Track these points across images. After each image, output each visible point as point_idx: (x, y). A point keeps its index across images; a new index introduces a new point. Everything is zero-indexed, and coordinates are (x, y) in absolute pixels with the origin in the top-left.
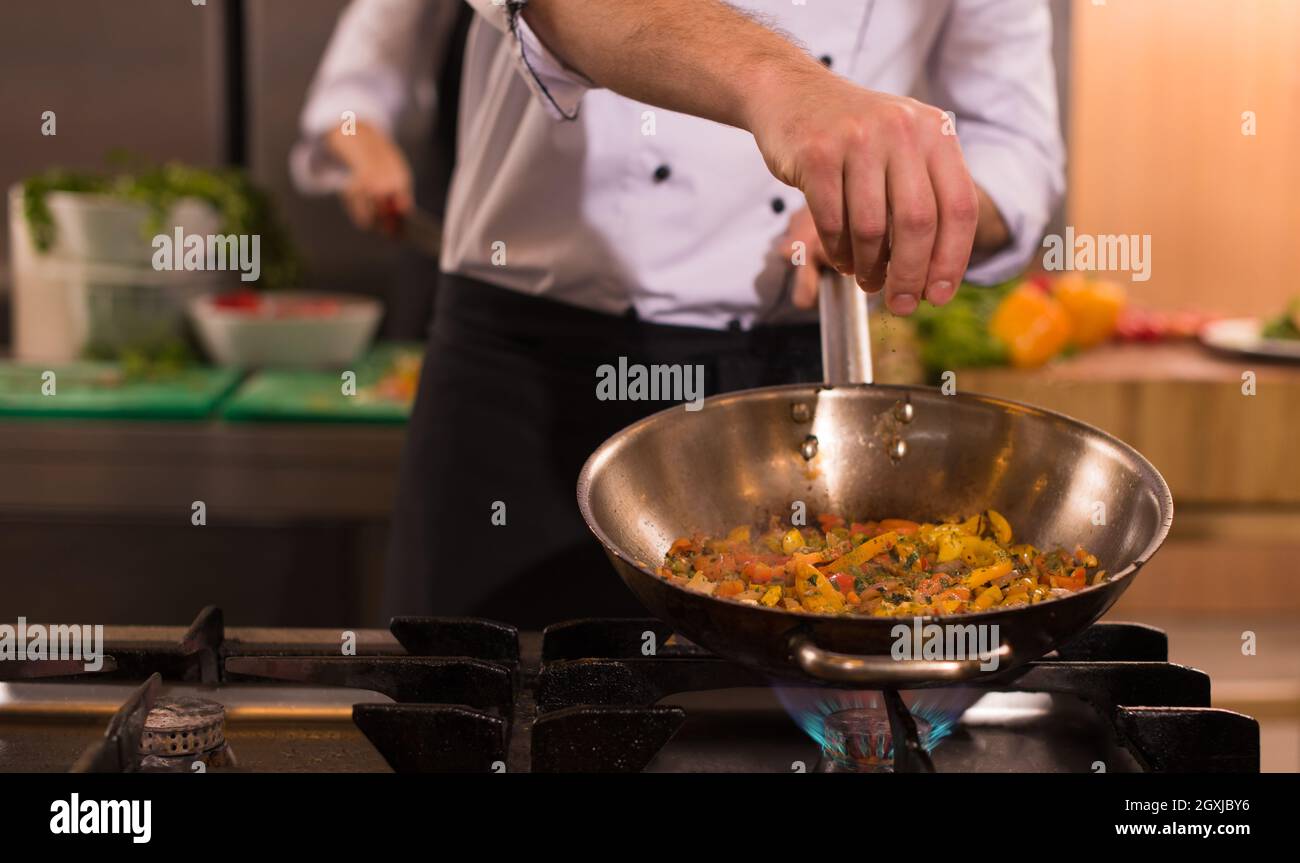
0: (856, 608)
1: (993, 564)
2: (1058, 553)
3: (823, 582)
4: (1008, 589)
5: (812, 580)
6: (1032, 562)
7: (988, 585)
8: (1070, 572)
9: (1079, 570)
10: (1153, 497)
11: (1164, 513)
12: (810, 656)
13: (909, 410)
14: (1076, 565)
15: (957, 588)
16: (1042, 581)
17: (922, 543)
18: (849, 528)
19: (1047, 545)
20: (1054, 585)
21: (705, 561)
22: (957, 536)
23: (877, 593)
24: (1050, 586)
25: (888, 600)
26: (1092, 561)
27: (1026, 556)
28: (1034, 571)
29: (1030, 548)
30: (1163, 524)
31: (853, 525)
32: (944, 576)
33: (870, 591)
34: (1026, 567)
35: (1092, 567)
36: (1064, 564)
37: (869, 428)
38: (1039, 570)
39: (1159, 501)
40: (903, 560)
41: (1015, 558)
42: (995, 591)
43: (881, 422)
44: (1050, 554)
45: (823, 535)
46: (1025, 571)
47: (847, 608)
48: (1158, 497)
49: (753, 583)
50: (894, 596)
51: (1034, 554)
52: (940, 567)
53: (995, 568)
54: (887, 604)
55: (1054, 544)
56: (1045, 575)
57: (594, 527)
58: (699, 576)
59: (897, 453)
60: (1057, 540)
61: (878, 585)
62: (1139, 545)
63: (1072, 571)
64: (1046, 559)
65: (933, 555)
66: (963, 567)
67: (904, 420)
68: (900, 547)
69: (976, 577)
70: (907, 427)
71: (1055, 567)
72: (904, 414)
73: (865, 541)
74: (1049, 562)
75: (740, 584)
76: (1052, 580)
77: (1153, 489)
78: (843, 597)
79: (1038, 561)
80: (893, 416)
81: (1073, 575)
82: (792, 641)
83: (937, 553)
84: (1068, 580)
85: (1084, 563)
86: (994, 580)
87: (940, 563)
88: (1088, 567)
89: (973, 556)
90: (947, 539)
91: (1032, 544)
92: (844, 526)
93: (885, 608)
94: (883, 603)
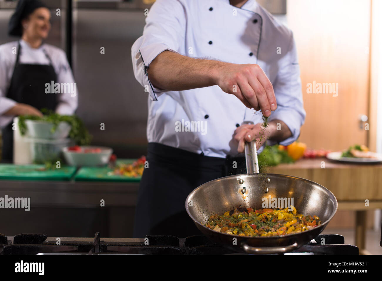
0: (257, 234)
1: (292, 220)
2: (309, 216)
3: (249, 227)
4: (296, 227)
5: (246, 226)
6: (302, 219)
7: (291, 226)
8: (312, 222)
9: (314, 221)
10: (332, 201)
11: (336, 205)
12: (246, 248)
13: (269, 180)
14: (313, 219)
15: (283, 227)
16: (305, 224)
17: (274, 215)
18: (255, 212)
19: (306, 214)
20: (308, 225)
21: (218, 222)
22: (282, 213)
23: (262, 229)
24: (307, 226)
25: (265, 231)
26: (317, 218)
27: (301, 218)
28: (303, 222)
29: (301, 215)
30: (335, 209)
31: (256, 211)
32: (280, 224)
33: (261, 229)
34: (301, 221)
35: (317, 220)
36: (310, 219)
37: (259, 185)
38: (304, 221)
39: (334, 203)
40: (269, 219)
41: (298, 218)
42: (293, 228)
43: (262, 183)
44: (306, 217)
45: (248, 213)
46: (300, 221)
47: (255, 234)
48: (334, 201)
49: (231, 227)
50: (267, 230)
51: (303, 217)
52: (279, 221)
53: (292, 221)
54: (265, 232)
55: (308, 214)
56: (306, 222)
57: (190, 215)
58: (217, 226)
59: (266, 191)
60: (308, 212)
61: (263, 227)
62: (329, 214)
63: (313, 221)
64: (306, 218)
65: (276, 218)
66: (284, 221)
67: (267, 182)
68: (268, 216)
69: (288, 224)
70: (269, 184)
71: (308, 220)
72: (268, 181)
73: (259, 215)
74: (306, 219)
75: (227, 228)
76: (307, 224)
77: (332, 199)
78: (254, 231)
79: (303, 219)
80: (265, 182)
81: (313, 222)
82: (242, 244)
83: (278, 217)
84: (312, 224)
85: (316, 219)
86: (292, 225)
87: (279, 220)
88: (316, 220)
89: (287, 218)
90: (280, 214)
91: (302, 214)
92: (253, 211)
93: (265, 233)
94: (264, 232)
